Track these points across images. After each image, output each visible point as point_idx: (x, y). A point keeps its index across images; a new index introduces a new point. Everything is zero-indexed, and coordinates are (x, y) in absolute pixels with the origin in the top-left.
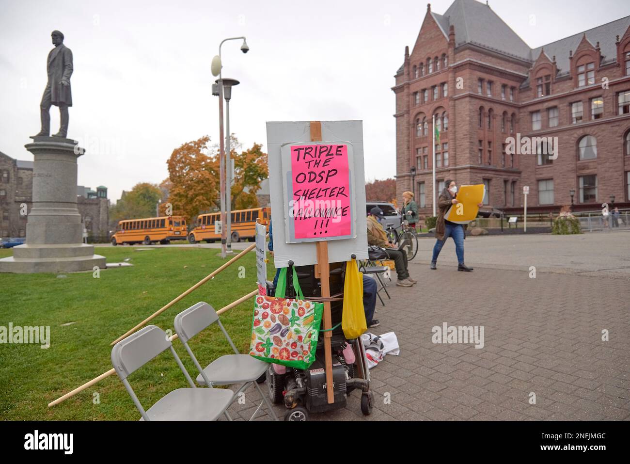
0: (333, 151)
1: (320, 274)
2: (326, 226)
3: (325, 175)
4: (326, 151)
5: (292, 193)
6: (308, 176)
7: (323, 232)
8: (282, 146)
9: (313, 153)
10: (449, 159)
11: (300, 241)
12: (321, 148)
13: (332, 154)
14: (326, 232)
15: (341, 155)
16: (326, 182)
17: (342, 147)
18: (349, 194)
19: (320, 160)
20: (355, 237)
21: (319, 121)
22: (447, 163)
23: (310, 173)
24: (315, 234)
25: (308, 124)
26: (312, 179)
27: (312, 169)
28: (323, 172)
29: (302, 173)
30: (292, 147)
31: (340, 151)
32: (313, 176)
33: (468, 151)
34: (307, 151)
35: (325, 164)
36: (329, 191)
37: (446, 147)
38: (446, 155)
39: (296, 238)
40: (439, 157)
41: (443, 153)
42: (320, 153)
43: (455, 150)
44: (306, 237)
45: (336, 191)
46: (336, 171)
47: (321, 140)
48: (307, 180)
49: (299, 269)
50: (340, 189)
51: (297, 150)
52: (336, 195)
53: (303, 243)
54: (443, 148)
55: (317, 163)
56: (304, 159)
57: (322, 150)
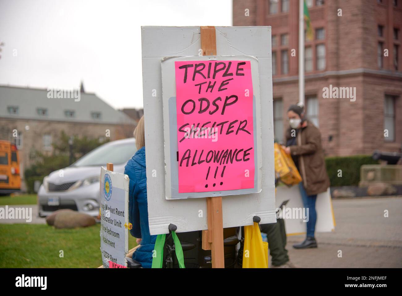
0: (233, 70)
1: (211, 243)
2: (222, 176)
3: (221, 104)
4: (223, 69)
5: (176, 128)
6: (198, 104)
7: (218, 184)
8: (163, 61)
9: (205, 72)
10: (327, 57)
11: (185, 196)
12: (217, 64)
13: (231, 74)
14: (221, 183)
15: (243, 75)
16: (222, 113)
17: (244, 63)
18: (252, 130)
19: (215, 82)
20: (260, 191)
21: (213, 27)
22: (322, 65)
23: (201, 100)
24: (207, 186)
25: (198, 31)
26: (203, 109)
27: (203, 95)
28: (219, 99)
29: (190, 100)
30: (176, 63)
31: (242, 69)
32: (205, 104)
33: (359, 44)
34: (198, 69)
35: (222, 88)
36: (226, 126)
37: (322, 36)
38: (322, 51)
39: (180, 192)
40: (310, 54)
41: (317, 46)
42: (216, 72)
43: (337, 41)
44: (193, 191)
45: (236, 125)
46: (236, 97)
47: (216, 54)
48: (197, 109)
49: (184, 237)
50: (241, 123)
51: (183, 67)
52: (235, 132)
53: (190, 200)
54: (316, 37)
55: (211, 87)
56: (193, 80)
57: (218, 67)
